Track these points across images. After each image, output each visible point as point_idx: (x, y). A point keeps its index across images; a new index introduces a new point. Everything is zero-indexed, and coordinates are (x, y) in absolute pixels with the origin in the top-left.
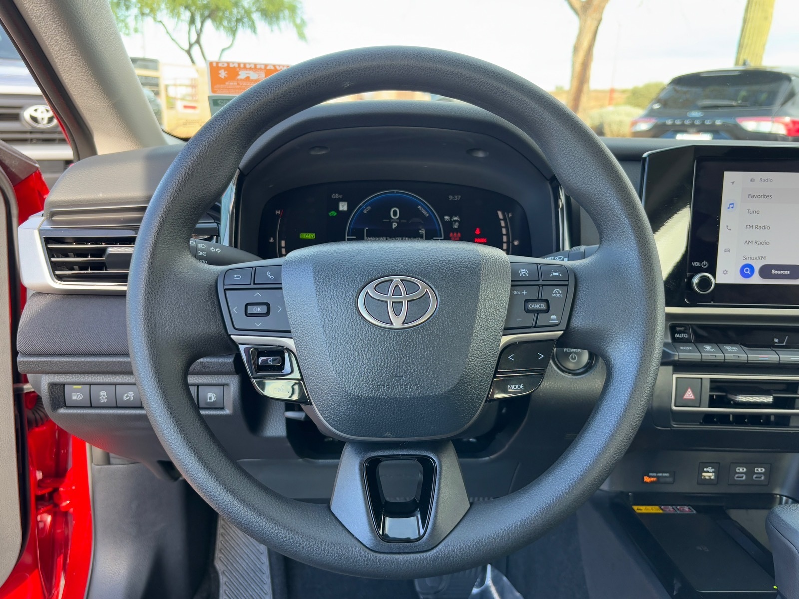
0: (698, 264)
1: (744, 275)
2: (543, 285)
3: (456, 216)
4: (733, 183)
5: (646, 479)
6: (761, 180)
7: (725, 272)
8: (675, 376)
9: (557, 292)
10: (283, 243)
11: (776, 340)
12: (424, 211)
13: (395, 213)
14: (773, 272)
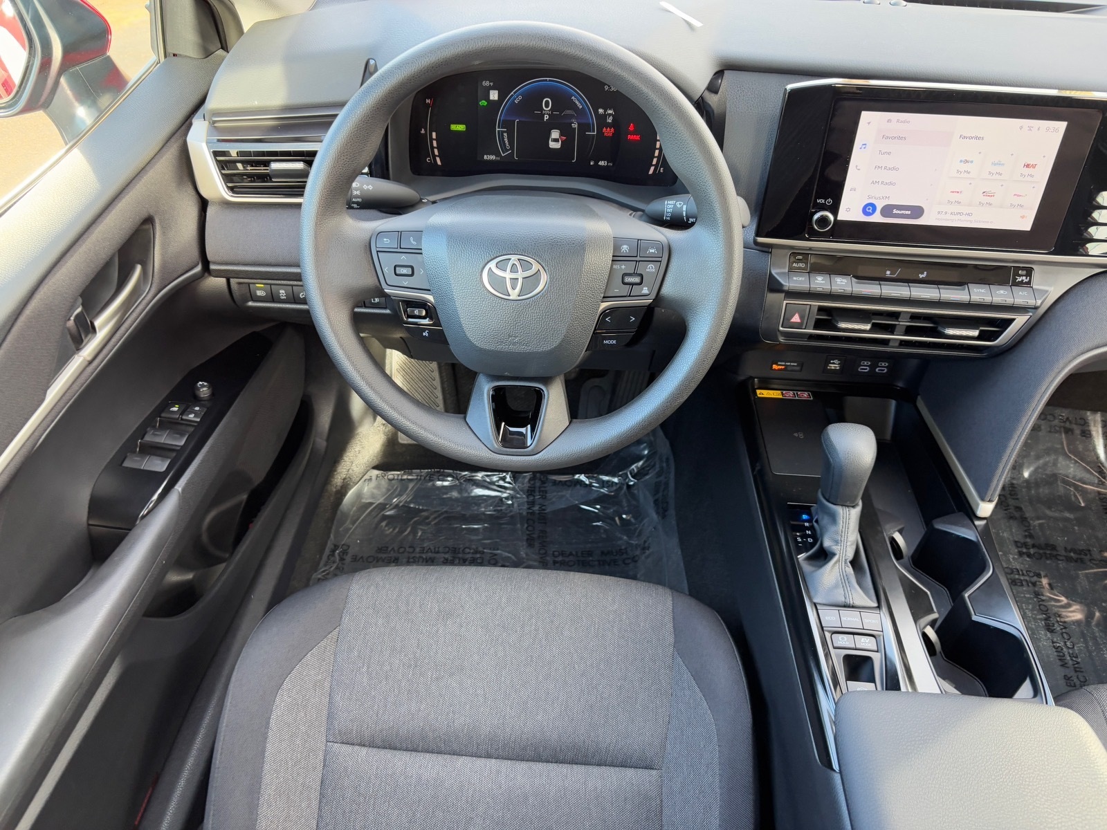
0: (823, 201)
1: (865, 212)
2: (639, 261)
3: (610, 109)
4: (869, 123)
5: (775, 367)
6: (898, 121)
7: (848, 210)
8: (785, 302)
9: (651, 268)
10: (434, 135)
11: (888, 272)
12: (577, 102)
13: (547, 103)
14: (895, 211)
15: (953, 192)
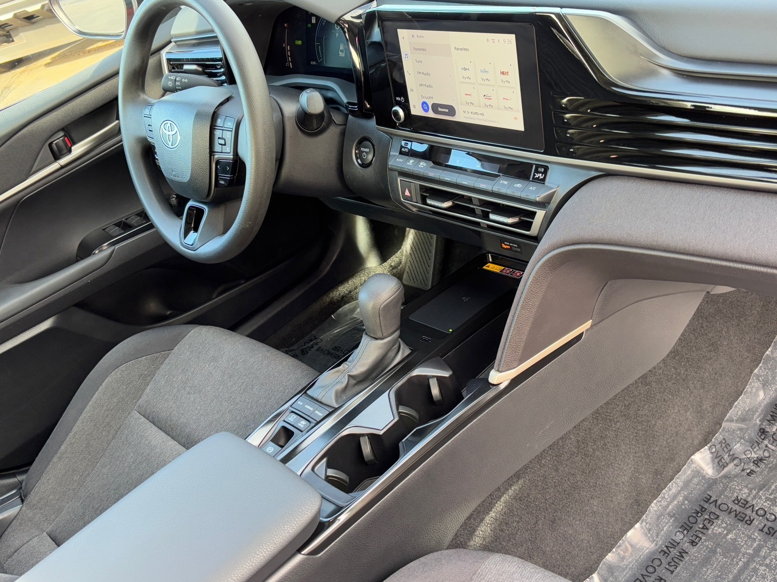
0: (399, 99)
5: (503, 246)
6: (417, 36)
7: (415, 106)
8: (398, 179)
10: (289, 48)
15: (466, 94)
